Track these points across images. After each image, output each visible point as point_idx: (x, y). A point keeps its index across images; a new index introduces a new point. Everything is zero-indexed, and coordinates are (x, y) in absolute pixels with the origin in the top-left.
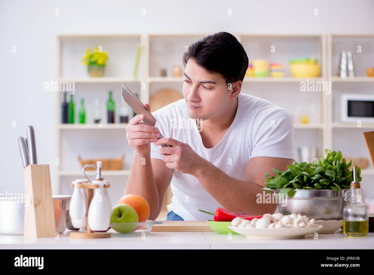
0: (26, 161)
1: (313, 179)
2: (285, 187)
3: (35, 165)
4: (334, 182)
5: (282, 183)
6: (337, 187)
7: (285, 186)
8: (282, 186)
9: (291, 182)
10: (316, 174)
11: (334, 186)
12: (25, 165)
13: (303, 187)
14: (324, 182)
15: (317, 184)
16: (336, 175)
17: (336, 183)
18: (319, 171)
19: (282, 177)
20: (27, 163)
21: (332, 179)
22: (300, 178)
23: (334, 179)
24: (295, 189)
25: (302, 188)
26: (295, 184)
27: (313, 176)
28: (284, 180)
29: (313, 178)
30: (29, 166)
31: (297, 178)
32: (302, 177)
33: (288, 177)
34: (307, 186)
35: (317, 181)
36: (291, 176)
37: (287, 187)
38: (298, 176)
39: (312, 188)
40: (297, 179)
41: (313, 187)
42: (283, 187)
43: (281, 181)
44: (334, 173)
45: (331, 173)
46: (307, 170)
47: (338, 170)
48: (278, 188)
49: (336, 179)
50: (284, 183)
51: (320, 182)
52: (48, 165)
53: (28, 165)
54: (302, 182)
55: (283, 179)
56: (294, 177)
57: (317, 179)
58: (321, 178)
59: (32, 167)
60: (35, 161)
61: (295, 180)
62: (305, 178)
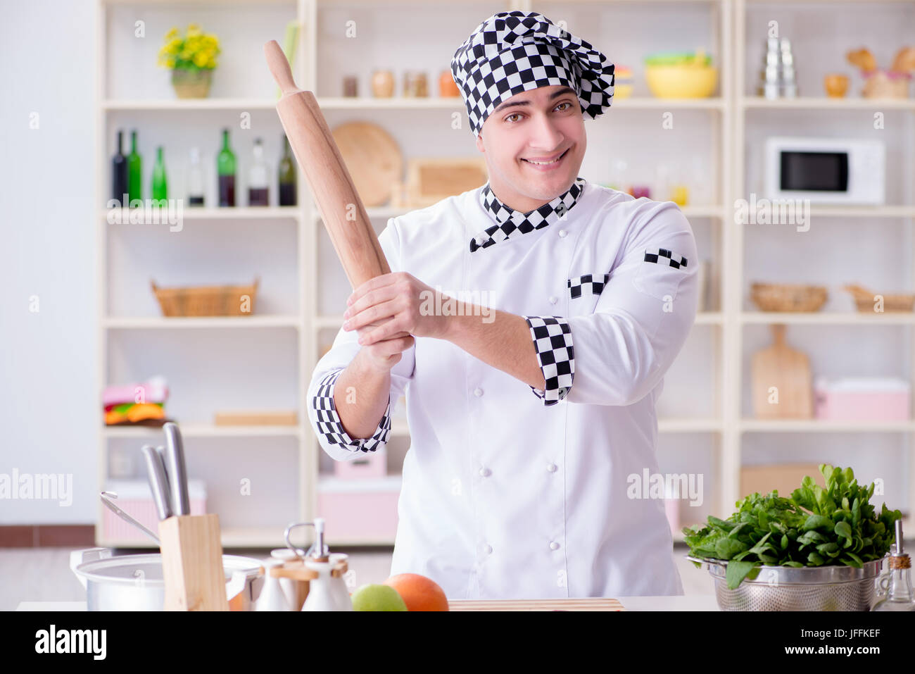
0: (165, 505)
1: (801, 544)
2: (740, 559)
3: (187, 517)
4: (850, 549)
5: (733, 550)
6: (856, 563)
7: (740, 557)
8: (730, 558)
9: (753, 550)
10: (808, 530)
11: (850, 559)
12: (163, 515)
13: (780, 562)
14: (830, 552)
15: (814, 557)
16: (853, 534)
17: (853, 553)
18: (816, 524)
19: (731, 537)
20: (167, 510)
21: (844, 540)
22: (772, 539)
23: (849, 543)
24: (762, 564)
25: (776, 564)
26: (764, 556)
27: (802, 533)
28: (736, 545)
29: (800, 540)
30: (174, 520)
31: (767, 541)
32: (777, 537)
33: (744, 536)
34: (788, 560)
35: (811, 548)
36: (752, 535)
37: (744, 560)
38: (767, 536)
39: (801, 564)
40: (767, 544)
41: (804, 561)
42: (734, 558)
43: (731, 547)
44: (848, 526)
45: (840, 527)
46: (782, 516)
47: (855, 520)
48: (722, 556)
49: (854, 542)
50: (737, 550)
51: (817, 551)
52: (217, 517)
53: (169, 515)
54: (778, 551)
55: (735, 541)
56: (758, 539)
57: (812, 543)
58: (821, 542)
59: (180, 523)
60: (186, 509)
61: (762, 546)
62: (784, 540)
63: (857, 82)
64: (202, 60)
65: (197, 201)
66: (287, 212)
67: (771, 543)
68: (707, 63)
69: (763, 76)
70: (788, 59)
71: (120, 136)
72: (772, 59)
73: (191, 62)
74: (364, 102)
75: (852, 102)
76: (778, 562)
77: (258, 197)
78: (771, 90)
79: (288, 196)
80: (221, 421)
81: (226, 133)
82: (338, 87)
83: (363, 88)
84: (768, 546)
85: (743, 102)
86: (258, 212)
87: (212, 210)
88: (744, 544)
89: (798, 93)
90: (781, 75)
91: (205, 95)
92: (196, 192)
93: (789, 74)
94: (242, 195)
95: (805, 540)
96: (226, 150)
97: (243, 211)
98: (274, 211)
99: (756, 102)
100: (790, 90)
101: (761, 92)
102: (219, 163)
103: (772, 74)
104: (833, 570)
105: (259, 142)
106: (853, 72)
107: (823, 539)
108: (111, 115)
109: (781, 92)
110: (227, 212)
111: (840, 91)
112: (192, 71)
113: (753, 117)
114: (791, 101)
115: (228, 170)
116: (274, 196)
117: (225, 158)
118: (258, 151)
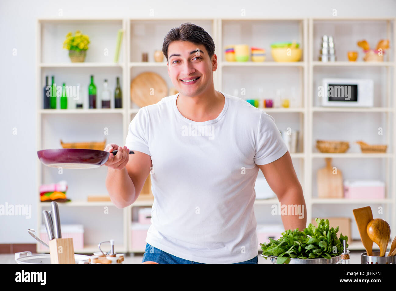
0: (52, 235)
1: (306, 250)
2: (282, 256)
3: (60, 239)
4: (326, 252)
5: (279, 252)
6: (328, 257)
7: (282, 255)
8: (278, 255)
9: (287, 252)
10: (309, 244)
11: (326, 255)
12: (51, 238)
13: (298, 257)
14: (318, 253)
15: (311, 255)
16: (328, 245)
17: (327, 253)
18: (313, 242)
19: (278, 247)
20: (52, 236)
21: (324, 248)
22: (295, 248)
23: (325, 250)
24: (291, 258)
25: (296, 258)
26: (291, 254)
27: (307, 245)
28: (280, 250)
29: (306, 248)
30: (55, 240)
31: (293, 248)
32: (297, 247)
33: (284, 246)
34: (301, 256)
35: (310, 251)
36: (287, 246)
37: (284, 256)
38: (293, 246)
39: (306, 258)
40: (293, 250)
41: (308, 257)
42: (280, 255)
43: (278, 251)
44: (325, 243)
45: (323, 244)
46: (300, 238)
47: (328, 240)
48: (275, 255)
49: (327, 249)
50: (281, 252)
51: (313, 252)
52: (72, 239)
53: (53, 238)
54: (297, 252)
55: (280, 248)
56: (289, 248)
57: (311, 249)
58: (315, 249)
59: (57, 241)
60: (60, 236)
61: (291, 251)
62: (300, 248)
63: (362, 55)
64: (82, 46)
65: (80, 106)
66: (118, 111)
67: (294, 249)
68: (297, 47)
69: (321, 52)
70: (332, 45)
71: (47, 78)
72: (325, 45)
73: (77, 47)
74: (151, 64)
75: (359, 63)
76: (297, 257)
77: (106, 104)
78: (325, 58)
79: (119, 104)
80: (90, 199)
81: (92, 77)
82: (140, 57)
83: (151, 58)
84: (293, 251)
85: (313, 63)
86: (106, 111)
87: (86, 110)
88: (284, 250)
89: (336, 59)
90: (329, 52)
91: (83, 61)
92: (80, 102)
93: (332, 51)
94: (99, 103)
95: (308, 248)
96: (92, 84)
97: (99, 110)
98: (113, 110)
99: (318, 63)
100: (333, 58)
101: (320, 59)
102: (89, 90)
103: (325, 51)
104: (320, 260)
105: (106, 81)
106: (360, 50)
107: (315, 247)
108: (43, 69)
109: (329, 59)
110: (93, 111)
111: (354, 58)
112: (77, 51)
113: (316, 69)
114: (333, 63)
115: (93, 93)
116: (113, 104)
117: (92, 88)
118: (106, 85)
